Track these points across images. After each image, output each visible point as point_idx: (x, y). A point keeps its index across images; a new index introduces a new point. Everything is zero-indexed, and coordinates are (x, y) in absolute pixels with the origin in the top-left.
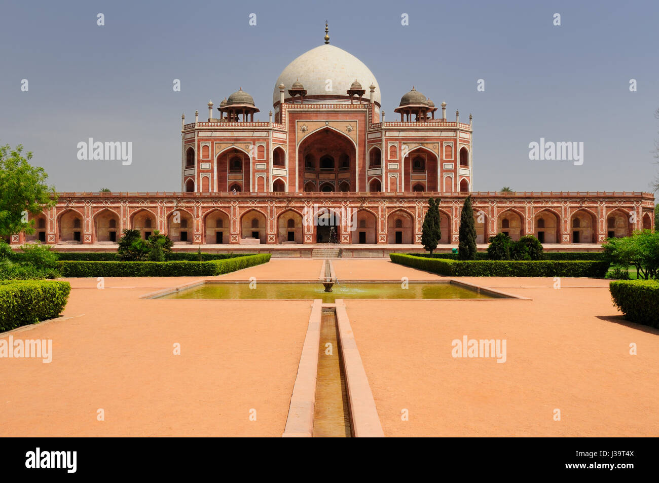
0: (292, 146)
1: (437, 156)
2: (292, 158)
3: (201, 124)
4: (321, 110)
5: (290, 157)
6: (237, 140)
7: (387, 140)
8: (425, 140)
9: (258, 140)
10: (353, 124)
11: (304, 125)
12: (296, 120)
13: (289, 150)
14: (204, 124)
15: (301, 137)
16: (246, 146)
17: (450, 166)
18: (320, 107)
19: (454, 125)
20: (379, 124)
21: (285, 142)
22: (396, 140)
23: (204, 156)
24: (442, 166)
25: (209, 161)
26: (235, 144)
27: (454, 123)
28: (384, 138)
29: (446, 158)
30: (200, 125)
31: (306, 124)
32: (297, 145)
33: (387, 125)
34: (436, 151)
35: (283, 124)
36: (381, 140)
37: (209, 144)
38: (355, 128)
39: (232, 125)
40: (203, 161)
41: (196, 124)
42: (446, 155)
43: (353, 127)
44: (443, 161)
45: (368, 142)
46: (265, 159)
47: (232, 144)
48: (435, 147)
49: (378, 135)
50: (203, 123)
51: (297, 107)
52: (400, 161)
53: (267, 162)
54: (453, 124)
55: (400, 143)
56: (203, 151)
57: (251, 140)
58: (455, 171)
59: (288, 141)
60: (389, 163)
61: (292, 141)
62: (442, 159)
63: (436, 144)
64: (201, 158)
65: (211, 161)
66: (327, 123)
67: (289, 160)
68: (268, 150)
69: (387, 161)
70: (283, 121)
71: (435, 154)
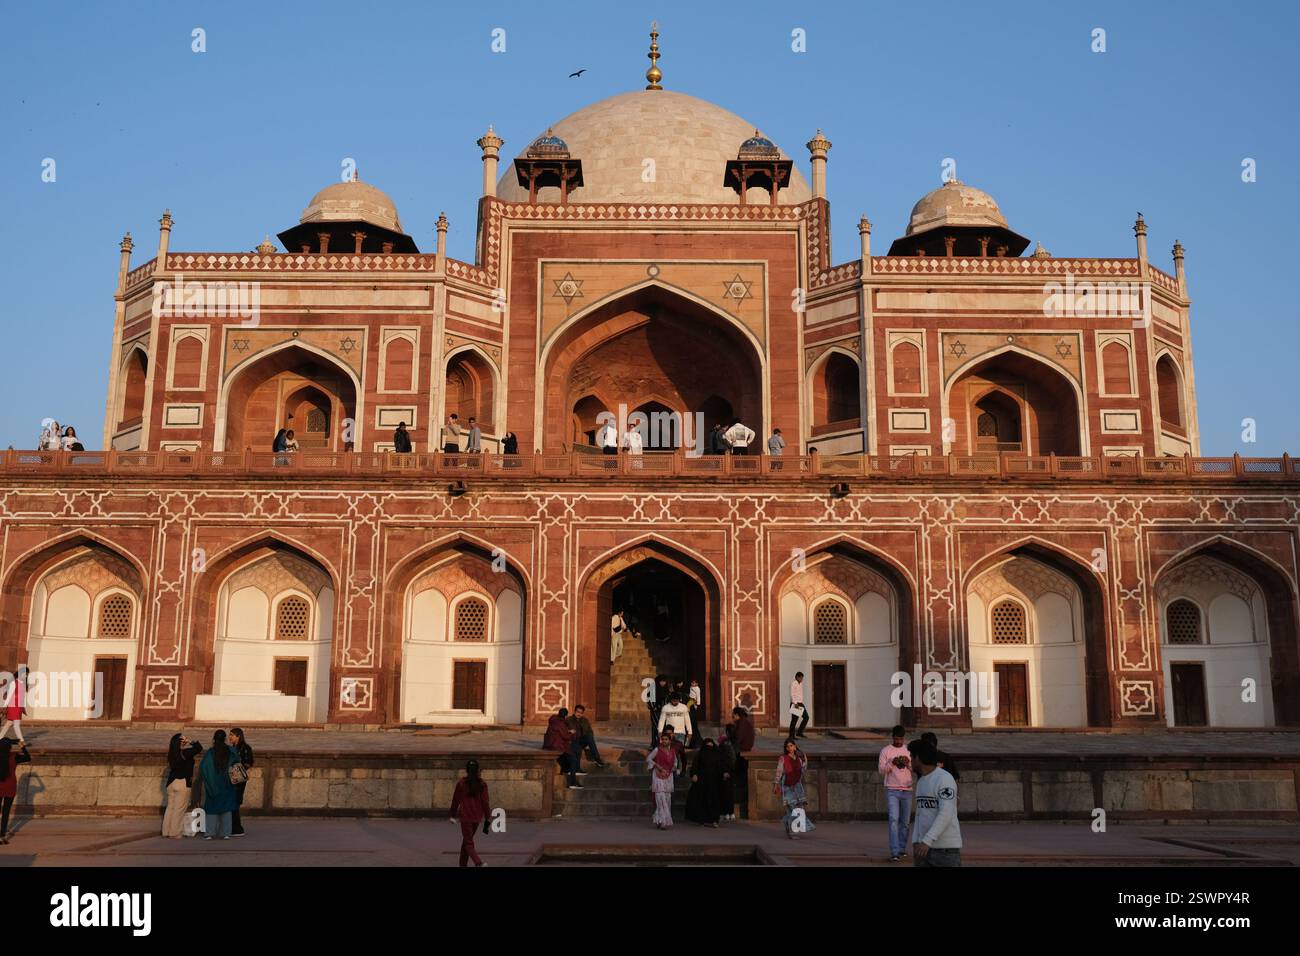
0: (523, 350)
1: (1073, 382)
2: (520, 397)
3: (179, 259)
4: (630, 224)
5: (512, 393)
6: (310, 319)
7: (880, 327)
8: (1027, 324)
9: (391, 320)
10: (751, 274)
11: (569, 276)
12: (540, 260)
13: (510, 365)
14: (190, 260)
15: (555, 319)
16: (343, 342)
17: (1125, 422)
18: (627, 214)
19: (1132, 270)
20: (850, 269)
21: (497, 337)
22: (917, 323)
23: (177, 381)
24: (1095, 423)
25: (198, 397)
26: (303, 334)
27: (1131, 261)
28: (869, 315)
29: (1107, 391)
30: (173, 264)
31: (577, 272)
32: (542, 347)
33: (879, 267)
34: (1071, 363)
35: (491, 269)
36: (860, 325)
37: (203, 334)
38: (756, 291)
39: (294, 265)
40: (176, 397)
41: (161, 263)
42: (1107, 381)
43: (749, 284)
44: (1096, 404)
45: (808, 339)
46: (415, 389)
47: (289, 335)
48: (1063, 350)
49: (848, 307)
50: (184, 255)
51: (545, 214)
52: (933, 402)
53: (422, 401)
54: (1127, 265)
55: (932, 335)
56: (178, 360)
57: (365, 319)
58: (1147, 439)
59: (506, 332)
60: (891, 411)
61: (524, 333)
62: (1093, 396)
63: (1066, 340)
64: (169, 385)
65: (207, 398)
66: (653, 271)
67: (511, 403)
68: (426, 355)
69: (884, 402)
70: (491, 259)
71: (1068, 376)
